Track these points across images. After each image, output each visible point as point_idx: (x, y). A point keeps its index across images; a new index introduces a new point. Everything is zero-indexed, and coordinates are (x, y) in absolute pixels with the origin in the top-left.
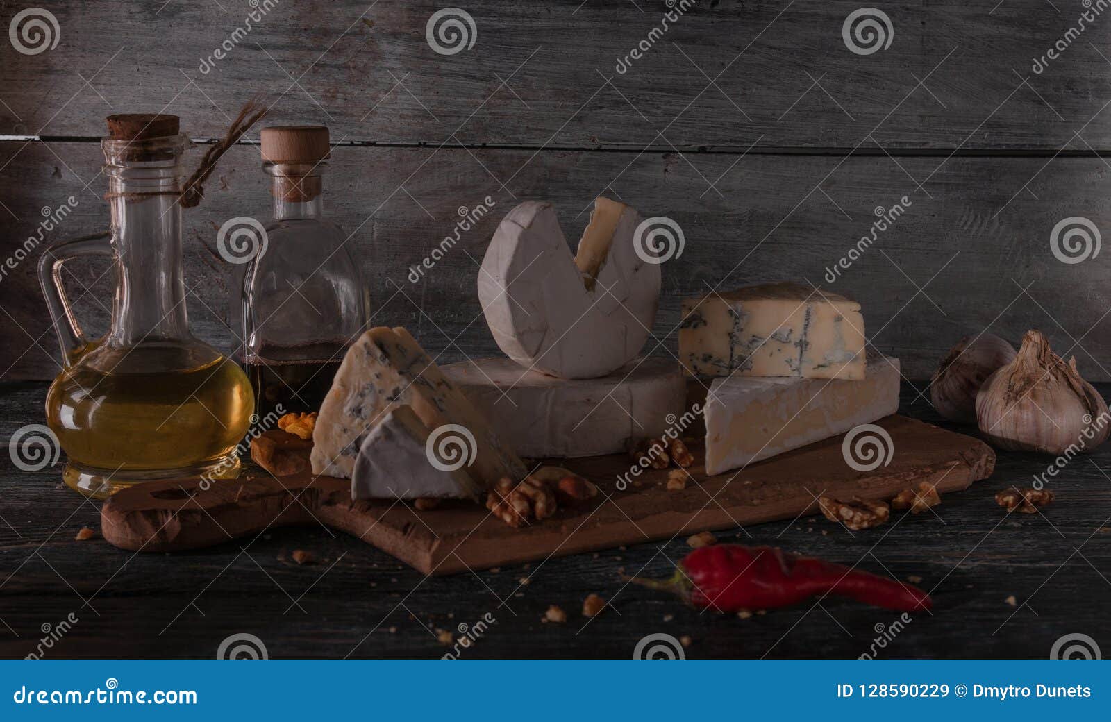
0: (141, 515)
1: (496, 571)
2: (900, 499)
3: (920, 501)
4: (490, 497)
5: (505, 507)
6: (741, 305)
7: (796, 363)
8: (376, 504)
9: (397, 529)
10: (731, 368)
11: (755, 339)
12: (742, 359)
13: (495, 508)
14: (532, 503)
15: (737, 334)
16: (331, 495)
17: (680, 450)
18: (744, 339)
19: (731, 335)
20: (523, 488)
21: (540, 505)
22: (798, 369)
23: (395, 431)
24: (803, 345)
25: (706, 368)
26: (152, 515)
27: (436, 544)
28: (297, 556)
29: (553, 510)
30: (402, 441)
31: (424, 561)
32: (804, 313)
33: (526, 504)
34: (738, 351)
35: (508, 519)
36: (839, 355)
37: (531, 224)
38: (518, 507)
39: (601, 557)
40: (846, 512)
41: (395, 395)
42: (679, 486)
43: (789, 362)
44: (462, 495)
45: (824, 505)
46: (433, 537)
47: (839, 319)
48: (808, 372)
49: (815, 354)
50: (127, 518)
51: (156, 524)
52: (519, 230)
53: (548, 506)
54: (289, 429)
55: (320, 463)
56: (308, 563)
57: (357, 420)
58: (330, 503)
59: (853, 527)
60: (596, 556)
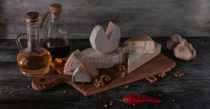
0: (39, 86)
1: (95, 95)
2: (159, 75)
3: (162, 76)
4: (94, 82)
5: (97, 84)
6: (134, 42)
7: (143, 51)
8: (76, 83)
9: (80, 88)
10: (132, 52)
11: (136, 47)
12: (134, 50)
13: (95, 85)
14: (101, 84)
15: (133, 47)
16: (68, 79)
17: (124, 68)
18: (134, 47)
19: (132, 47)
20: (100, 81)
21: (102, 84)
22: (143, 52)
23: (79, 72)
24: (144, 48)
25: (128, 52)
26: (41, 85)
27: (87, 92)
28: (64, 92)
29: (104, 84)
30: (80, 74)
31: (85, 94)
32: (145, 43)
33: (100, 84)
34: (134, 49)
35: (97, 87)
36: (150, 50)
37: (99, 31)
38: (99, 85)
39: (112, 90)
40: (150, 80)
41: (78, 64)
42: (124, 77)
43: (142, 51)
44: (90, 82)
45: (147, 78)
46: (86, 91)
47: (150, 44)
48: (145, 52)
49: (146, 50)
50: (37, 86)
51: (42, 87)
52: (97, 32)
53: (103, 84)
54: (57, 61)
55: (65, 73)
56: (66, 93)
57: (72, 67)
58: (68, 81)
59: (151, 82)
60: (111, 90)
